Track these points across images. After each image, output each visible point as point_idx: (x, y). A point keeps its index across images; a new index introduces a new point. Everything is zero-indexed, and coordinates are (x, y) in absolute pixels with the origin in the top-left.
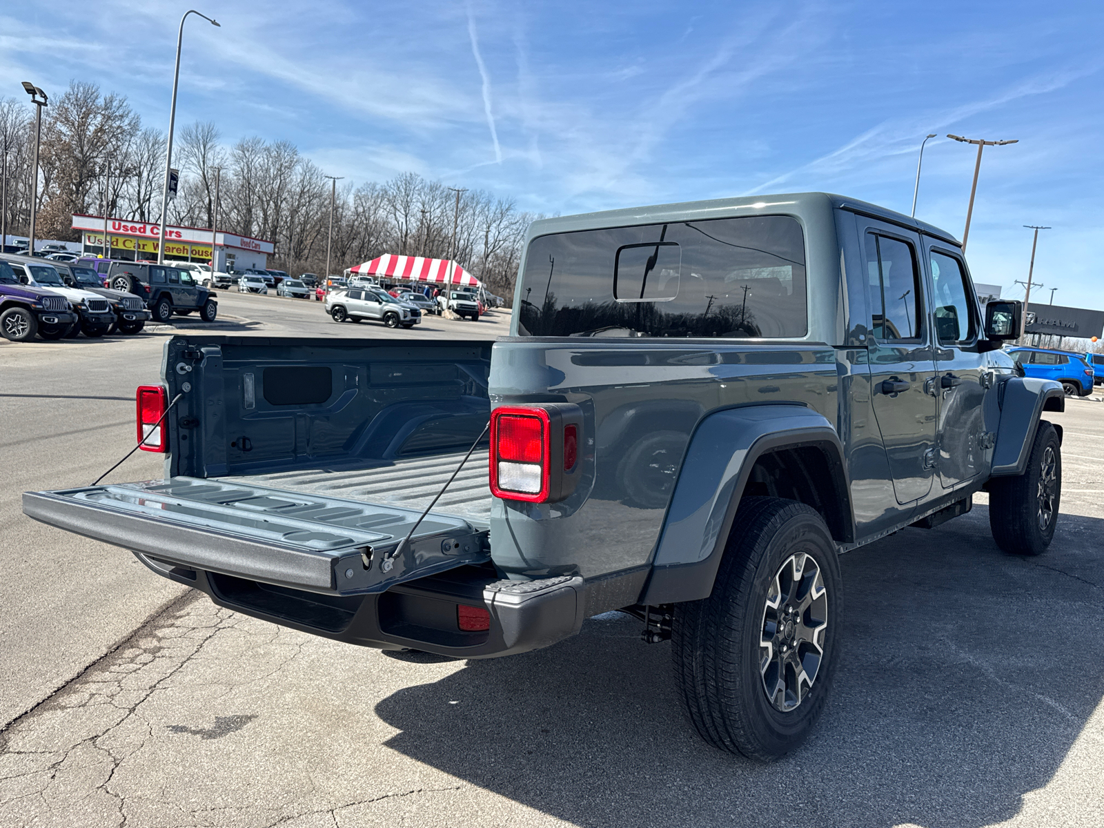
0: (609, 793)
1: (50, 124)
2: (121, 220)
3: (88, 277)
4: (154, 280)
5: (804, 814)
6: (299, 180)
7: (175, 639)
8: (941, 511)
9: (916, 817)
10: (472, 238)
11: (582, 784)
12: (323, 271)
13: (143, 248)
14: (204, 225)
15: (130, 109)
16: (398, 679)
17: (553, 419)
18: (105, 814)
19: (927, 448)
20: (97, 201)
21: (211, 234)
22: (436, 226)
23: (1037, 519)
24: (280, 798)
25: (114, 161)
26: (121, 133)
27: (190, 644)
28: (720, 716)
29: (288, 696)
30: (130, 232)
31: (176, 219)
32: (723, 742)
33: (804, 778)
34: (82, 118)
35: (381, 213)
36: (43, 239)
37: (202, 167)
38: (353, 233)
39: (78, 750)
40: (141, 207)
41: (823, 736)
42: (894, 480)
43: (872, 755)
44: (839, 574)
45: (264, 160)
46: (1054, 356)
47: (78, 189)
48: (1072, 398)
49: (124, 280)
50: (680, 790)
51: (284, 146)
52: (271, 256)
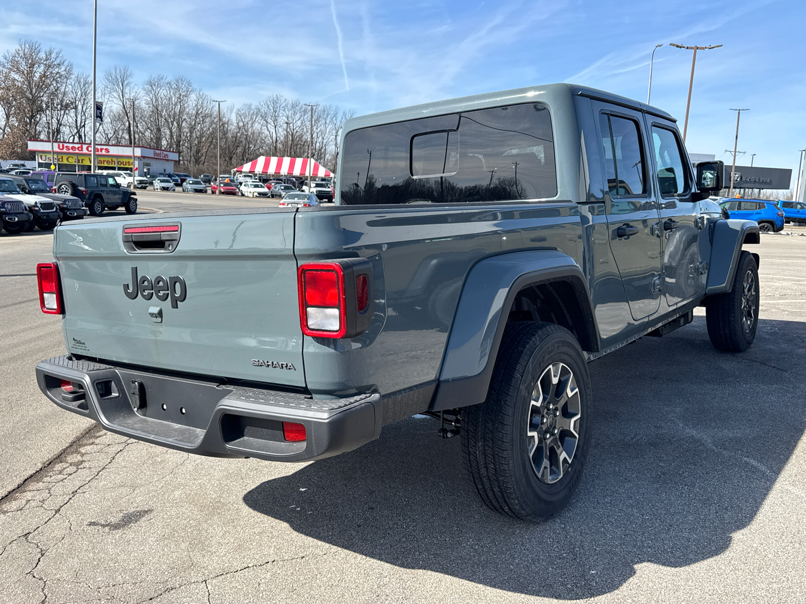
0: (418, 554)
1: (6, 73)
2: (64, 142)
3: (40, 186)
4: (89, 185)
5: (567, 562)
6: (194, 105)
7: (94, 454)
8: (670, 323)
9: (652, 559)
10: (325, 141)
11: (398, 548)
12: (216, 172)
13: (82, 162)
14: (126, 143)
15: (65, 59)
16: (261, 475)
17: (346, 272)
18: (31, 594)
19: (655, 277)
20: (45, 129)
21: (131, 149)
22: (298, 134)
23: (742, 325)
24: (166, 573)
25: (56, 98)
26: (59, 77)
27: (105, 457)
28: (499, 490)
29: (177, 493)
30: (71, 151)
31: (105, 139)
32: (503, 510)
33: (567, 533)
34: (30, 67)
35: (257, 126)
36: (7, 160)
37: (122, 99)
38: (236, 142)
39: (14, 545)
40: (78, 132)
41: (581, 499)
42: (629, 302)
43: (619, 512)
44: (588, 376)
45: (167, 92)
46: (755, 204)
47: (31, 122)
48: (769, 234)
49: (66, 187)
50: (472, 548)
51: (181, 80)
52: (177, 162)
